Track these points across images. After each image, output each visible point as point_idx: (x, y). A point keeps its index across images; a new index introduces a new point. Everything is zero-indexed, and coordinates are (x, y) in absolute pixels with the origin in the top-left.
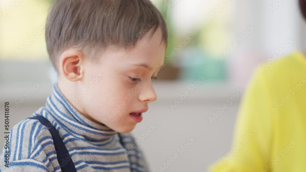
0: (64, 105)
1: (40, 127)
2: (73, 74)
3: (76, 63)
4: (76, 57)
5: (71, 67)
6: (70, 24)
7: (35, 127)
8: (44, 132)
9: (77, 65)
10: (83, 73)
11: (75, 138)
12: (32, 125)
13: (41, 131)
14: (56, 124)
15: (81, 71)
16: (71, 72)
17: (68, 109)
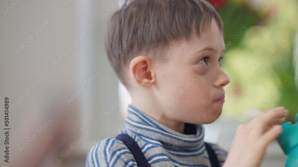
0: (137, 115)
1: (113, 142)
2: (146, 80)
3: (145, 69)
4: (144, 62)
5: (142, 74)
6: (129, 34)
7: (109, 142)
8: (117, 146)
9: (148, 70)
10: (155, 76)
11: (153, 145)
12: (106, 142)
13: (115, 145)
14: (135, 137)
15: (152, 75)
16: (143, 79)
17: (142, 117)
